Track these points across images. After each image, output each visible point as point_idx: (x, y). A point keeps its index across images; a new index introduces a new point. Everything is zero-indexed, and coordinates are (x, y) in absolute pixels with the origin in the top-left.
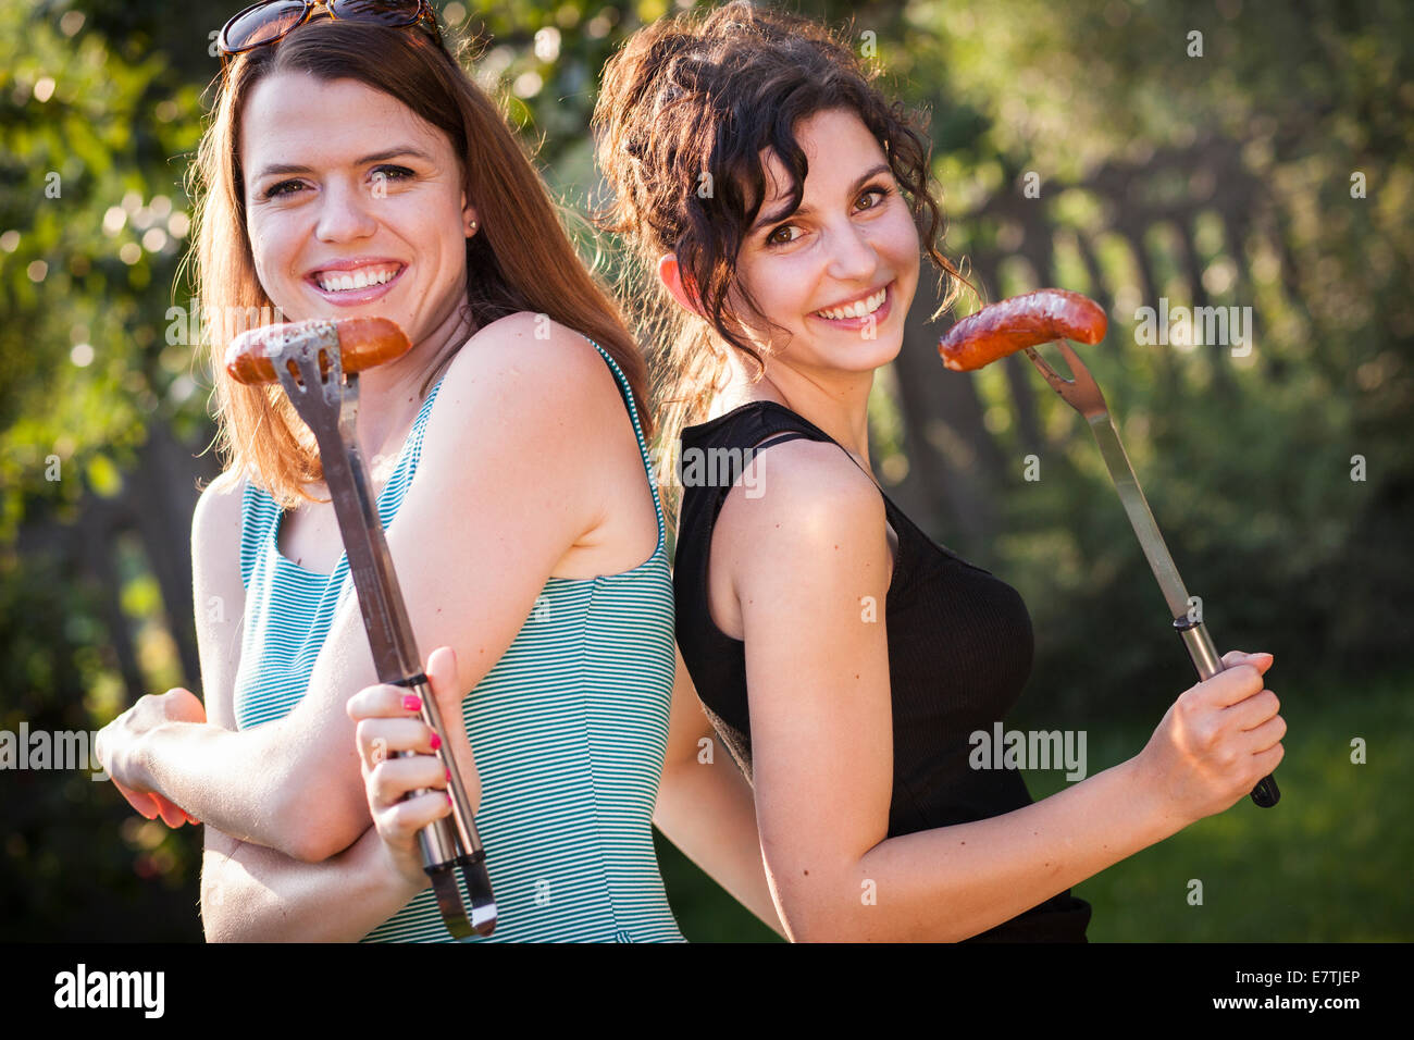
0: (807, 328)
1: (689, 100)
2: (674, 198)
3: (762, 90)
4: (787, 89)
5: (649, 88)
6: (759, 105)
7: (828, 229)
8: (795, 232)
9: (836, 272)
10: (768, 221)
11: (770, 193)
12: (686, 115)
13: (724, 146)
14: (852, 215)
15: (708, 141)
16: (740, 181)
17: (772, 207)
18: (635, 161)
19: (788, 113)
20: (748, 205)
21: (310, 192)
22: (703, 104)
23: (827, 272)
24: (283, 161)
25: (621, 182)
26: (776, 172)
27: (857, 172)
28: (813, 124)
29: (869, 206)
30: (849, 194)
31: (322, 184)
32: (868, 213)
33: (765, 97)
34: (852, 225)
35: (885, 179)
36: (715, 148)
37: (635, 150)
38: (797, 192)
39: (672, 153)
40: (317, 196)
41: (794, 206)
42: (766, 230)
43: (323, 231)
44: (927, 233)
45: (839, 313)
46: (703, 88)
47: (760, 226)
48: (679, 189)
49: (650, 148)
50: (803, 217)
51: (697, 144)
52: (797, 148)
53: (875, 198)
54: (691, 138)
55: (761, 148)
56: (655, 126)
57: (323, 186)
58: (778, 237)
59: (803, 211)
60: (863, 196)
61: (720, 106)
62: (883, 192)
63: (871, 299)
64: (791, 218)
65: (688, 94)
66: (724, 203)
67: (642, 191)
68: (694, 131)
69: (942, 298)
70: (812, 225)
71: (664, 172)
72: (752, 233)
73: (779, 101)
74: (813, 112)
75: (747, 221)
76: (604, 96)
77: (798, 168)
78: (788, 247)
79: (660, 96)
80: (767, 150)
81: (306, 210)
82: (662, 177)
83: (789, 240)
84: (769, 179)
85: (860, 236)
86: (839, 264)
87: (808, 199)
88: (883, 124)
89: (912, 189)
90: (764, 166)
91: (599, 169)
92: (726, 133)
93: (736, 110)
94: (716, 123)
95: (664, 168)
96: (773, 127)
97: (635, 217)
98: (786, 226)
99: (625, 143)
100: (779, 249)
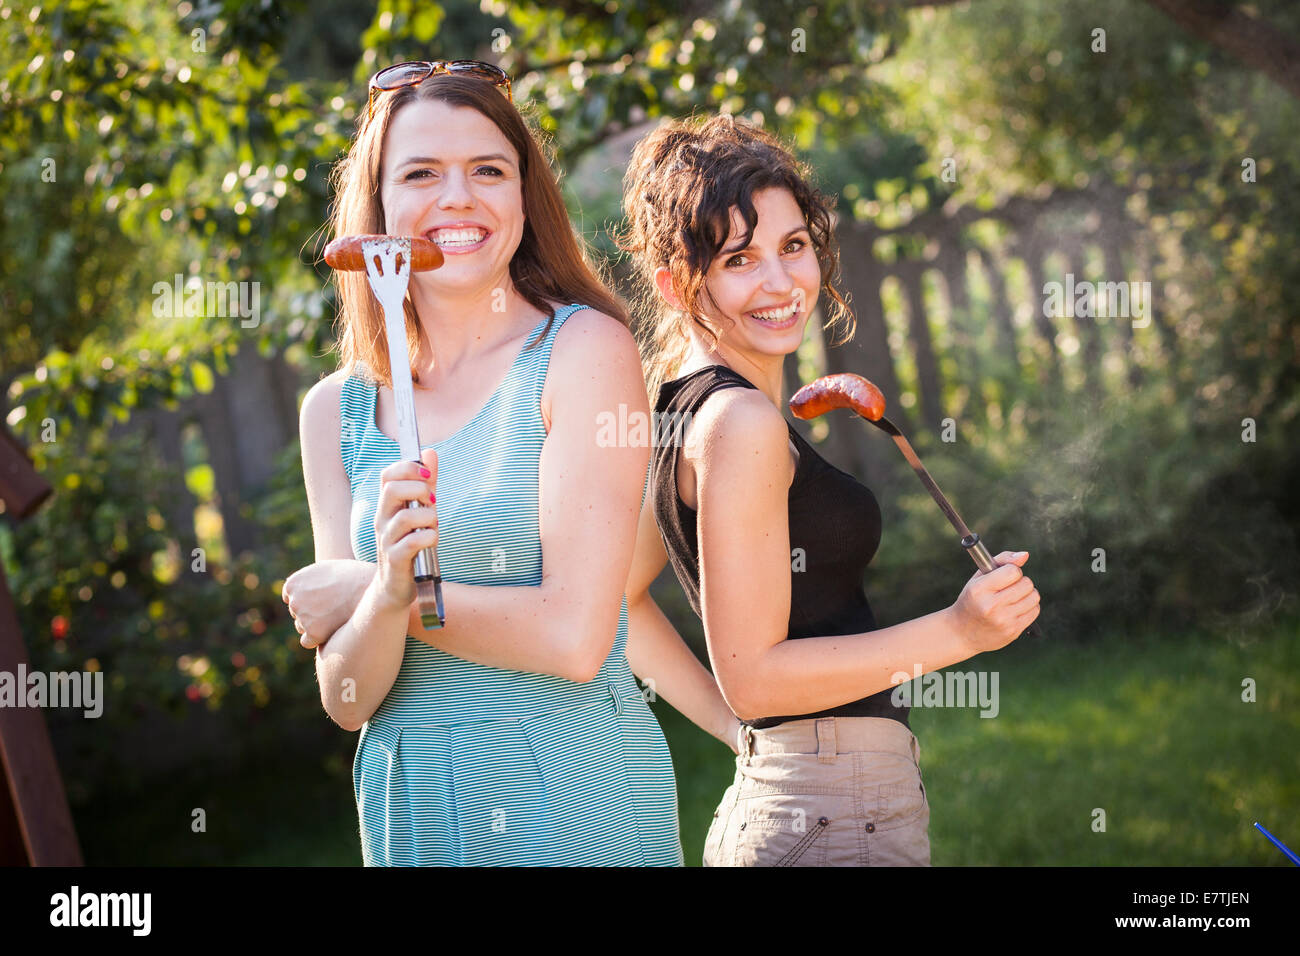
0: (743, 321)
1: (689, 171)
2: (673, 231)
3: (735, 169)
4: (751, 171)
5: (664, 162)
6: (732, 179)
7: (765, 261)
8: (744, 260)
9: (767, 288)
10: (729, 251)
11: (732, 234)
12: (685, 180)
13: (708, 201)
14: (781, 255)
15: (697, 198)
16: (714, 224)
17: (733, 243)
18: (649, 206)
19: (749, 187)
20: (718, 240)
21: (436, 178)
22: (697, 174)
23: (761, 287)
24: (422, 155)
25: (637, 219)
26: (738, 222)
27: (789, 229)
28: (764, 194)
29: (792, 251)
30: (782, 241)
31: (444, 174)
32: (790, 255)
33: (736, 175)
34: (781, 261)
35: (804, 235)
36: (702, 201)
37: (649, 199)
38: (749, 236)
39: (674, 203)
40: (440, 181)
41: (746, 245)
42: (727, 257)
43: (443, 203)
44: (827, 273)
45: (765, 315)
46: (698, 166)
47: (723, 253)
48: (675, 225)
49: (660, 198)
50: (751, 252)
51: (691, 198)
52: (752, 208)
53: (796, 246)
54: (688, 194)
55: (731, 205)
56: (666, 184)
57: (445, 175)
58: (732, 262)
59: (752, 248)
60: (789, 244)
61: (708, 176)
62: (802, 243)
63: (786, 308)
64: (743, 251)
65: (688, 168)
66: (703, 236)
67: (651, 225)
68: (690, 190)
69: (831, 316)
70: (755, 258)
71: (667, 214)
72: (718, 258)
73: (745, 178)
74: (764, 188)
75: (716, 249)
76: (633, 165)
77: (752, 221)
78: (739, 269)
79: (670, 167)
80: (733, 207)
81: (431, 189)
82: (665, 216)
83: (740, 265)
84: (732, 225)
85: (785, 268)
86: (769, 283)
87: (755, 241)
88: (807, 202)
89: (819, 245)
90: (730, 216)
91: (624, 210)
92: (710, 193)
93: (717, 180)
94: (704, 187)
95: (668, 212)
96: (739, 194)
97: (643, 242)
98: (739, 256)
99: (643, 194)
100: (733, 269)
